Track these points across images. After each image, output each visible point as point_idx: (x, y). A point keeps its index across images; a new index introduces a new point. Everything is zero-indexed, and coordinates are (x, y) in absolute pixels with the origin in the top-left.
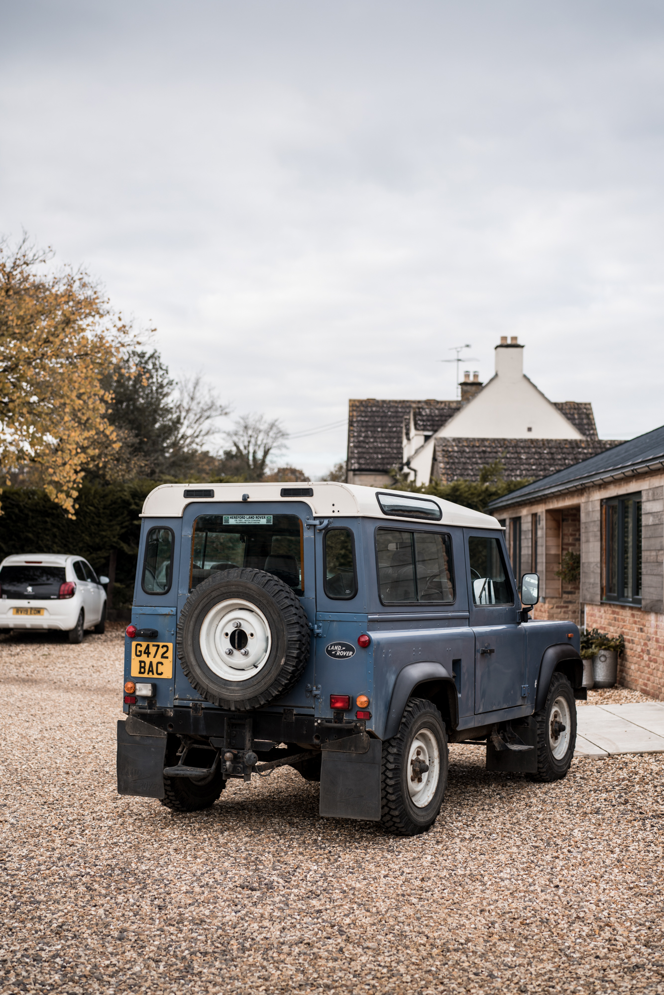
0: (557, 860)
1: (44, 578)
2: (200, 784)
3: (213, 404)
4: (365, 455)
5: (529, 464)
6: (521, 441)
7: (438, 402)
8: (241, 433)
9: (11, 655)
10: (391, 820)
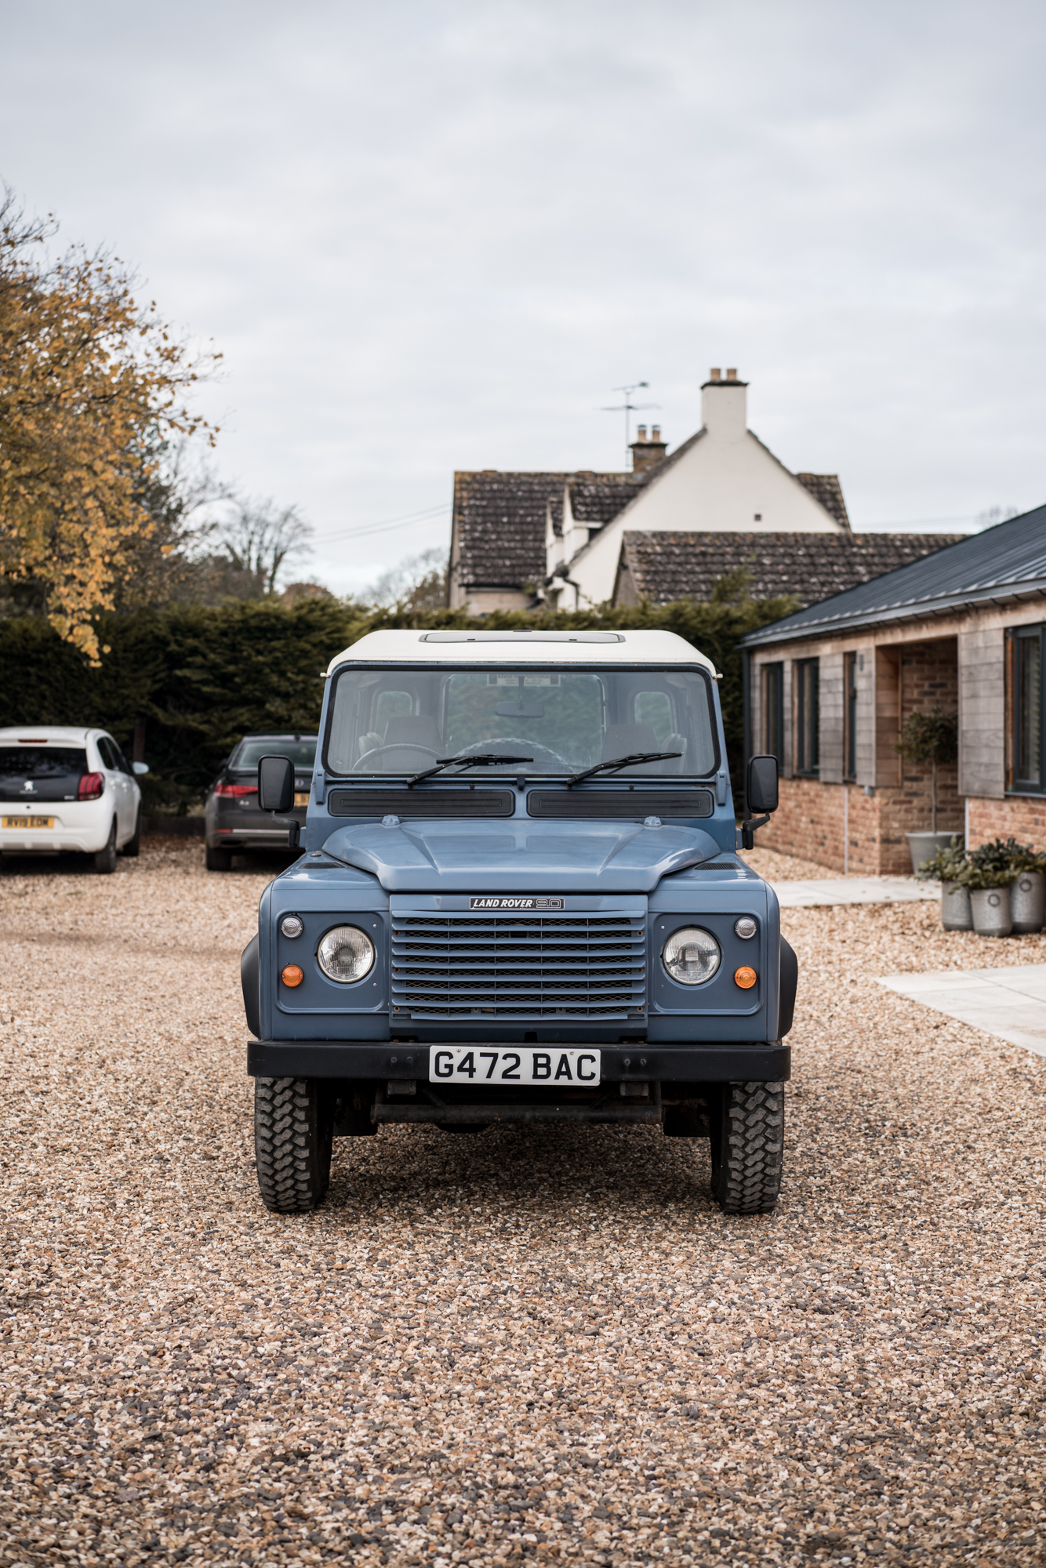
1: (45, 767)
3: (207, 479)
4: (484, 562)
5: (777, 573)
6: (760, 535)
8: (237, 527)
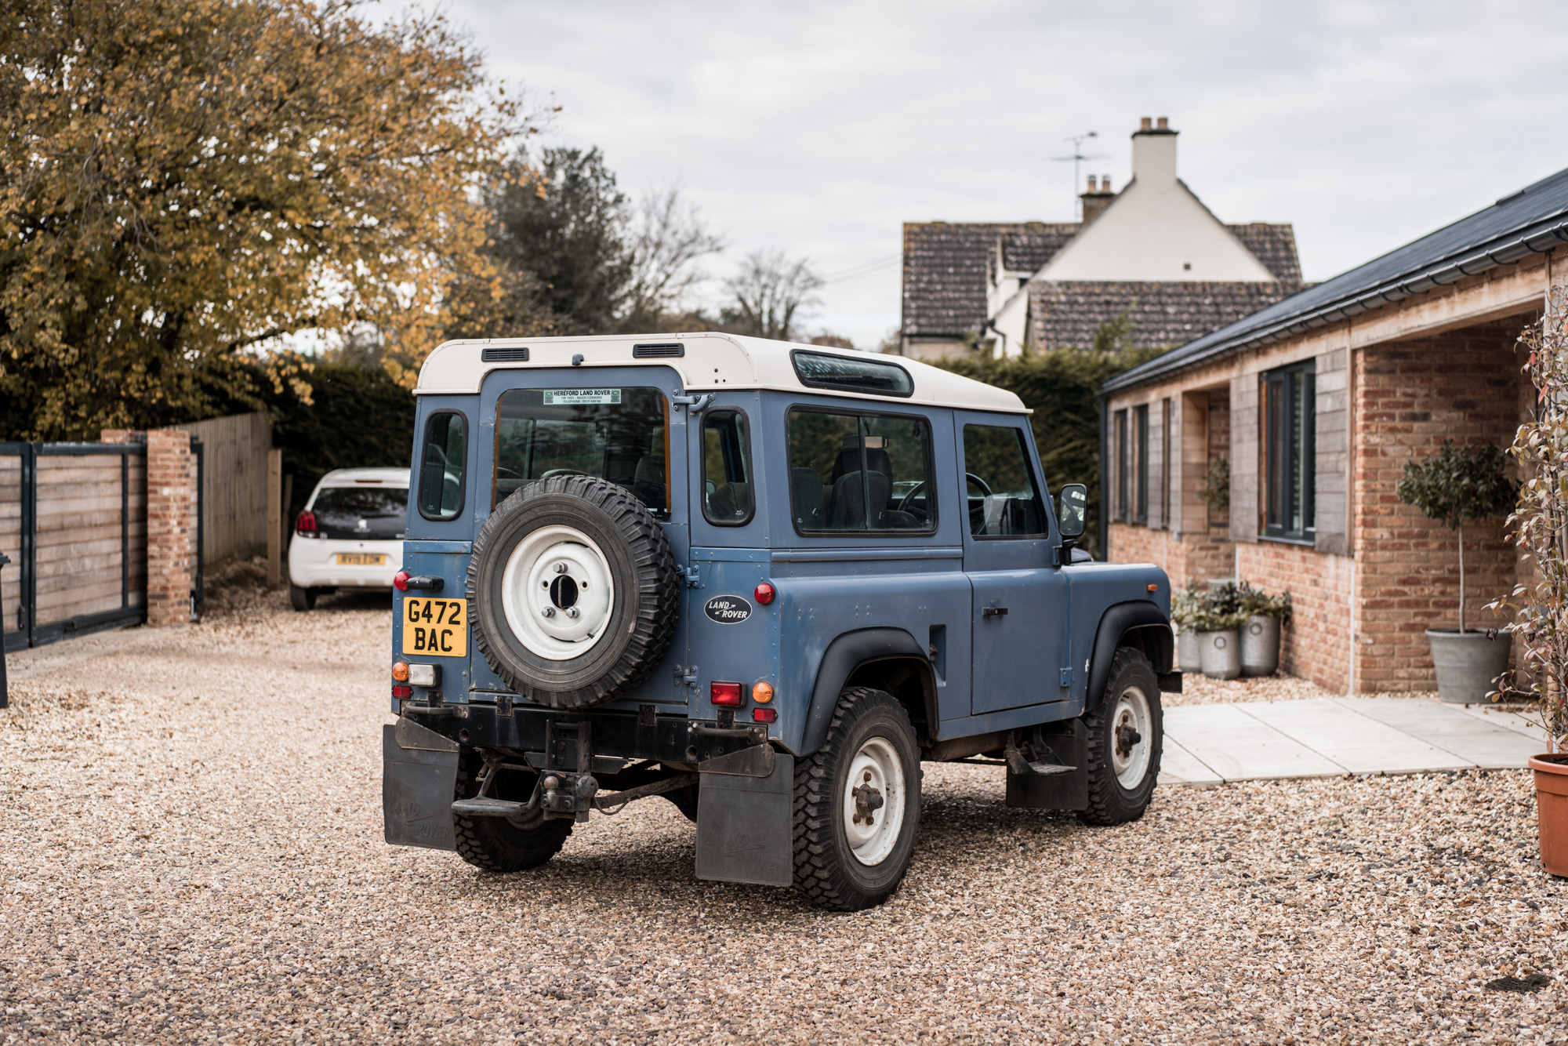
0: (1079, 952)
1: (389, 507)
2: (525, 827)
4: (928, 312)
5: (1181, 322)
6: (1168, 285)
7: (1045, 226)
8: (749, 280)
9: (328, 628)
10: (817, 885)
